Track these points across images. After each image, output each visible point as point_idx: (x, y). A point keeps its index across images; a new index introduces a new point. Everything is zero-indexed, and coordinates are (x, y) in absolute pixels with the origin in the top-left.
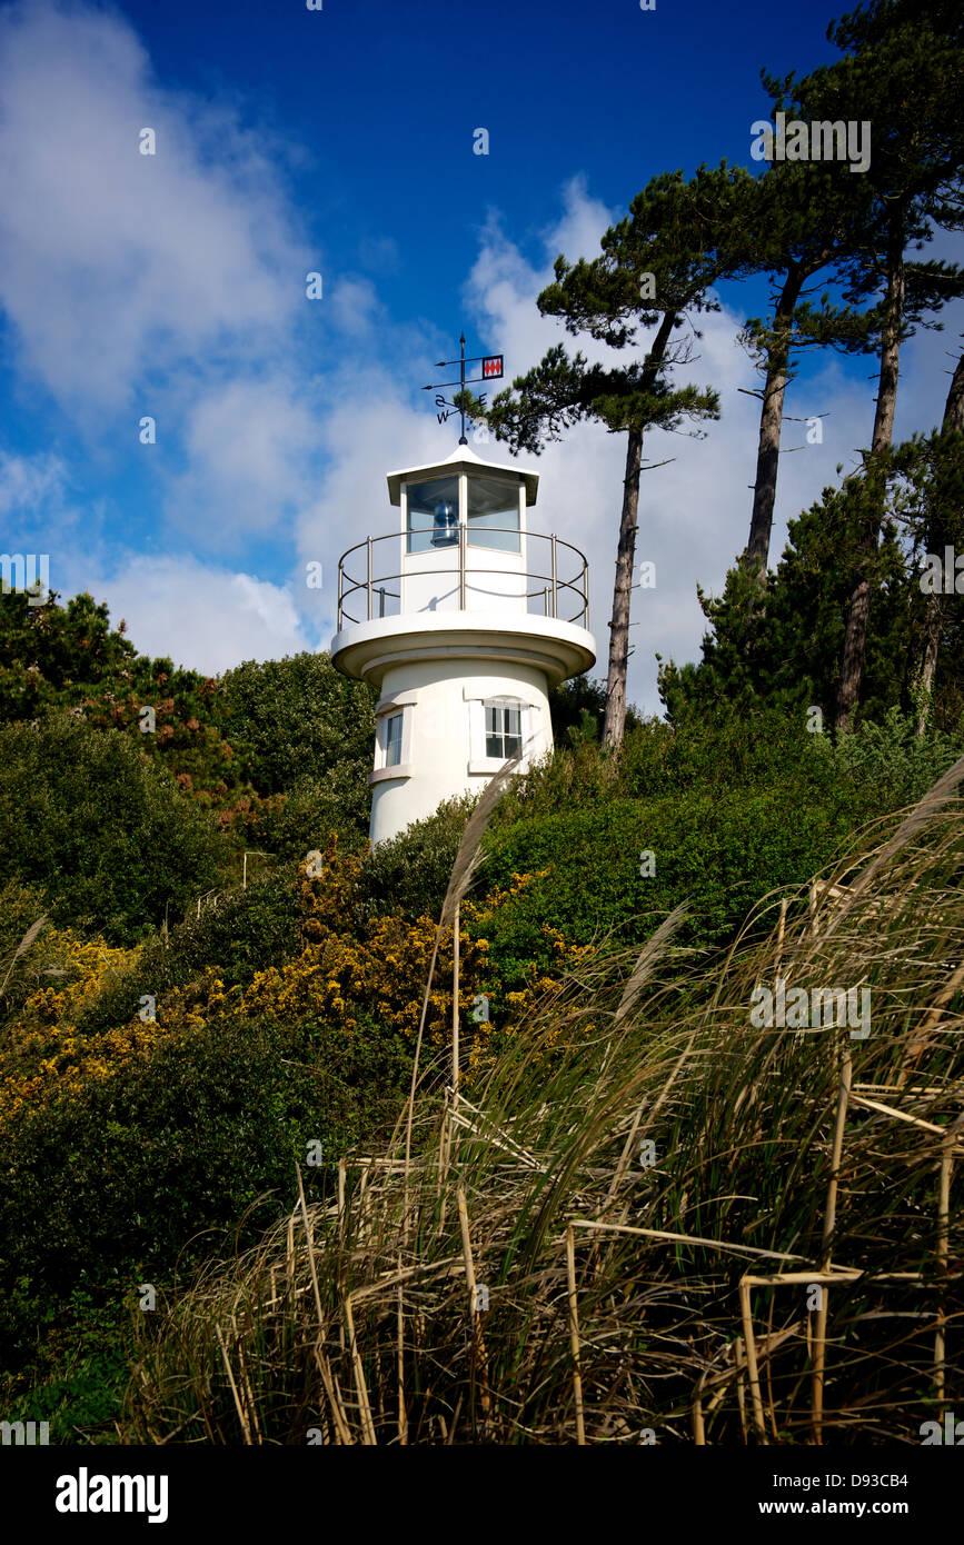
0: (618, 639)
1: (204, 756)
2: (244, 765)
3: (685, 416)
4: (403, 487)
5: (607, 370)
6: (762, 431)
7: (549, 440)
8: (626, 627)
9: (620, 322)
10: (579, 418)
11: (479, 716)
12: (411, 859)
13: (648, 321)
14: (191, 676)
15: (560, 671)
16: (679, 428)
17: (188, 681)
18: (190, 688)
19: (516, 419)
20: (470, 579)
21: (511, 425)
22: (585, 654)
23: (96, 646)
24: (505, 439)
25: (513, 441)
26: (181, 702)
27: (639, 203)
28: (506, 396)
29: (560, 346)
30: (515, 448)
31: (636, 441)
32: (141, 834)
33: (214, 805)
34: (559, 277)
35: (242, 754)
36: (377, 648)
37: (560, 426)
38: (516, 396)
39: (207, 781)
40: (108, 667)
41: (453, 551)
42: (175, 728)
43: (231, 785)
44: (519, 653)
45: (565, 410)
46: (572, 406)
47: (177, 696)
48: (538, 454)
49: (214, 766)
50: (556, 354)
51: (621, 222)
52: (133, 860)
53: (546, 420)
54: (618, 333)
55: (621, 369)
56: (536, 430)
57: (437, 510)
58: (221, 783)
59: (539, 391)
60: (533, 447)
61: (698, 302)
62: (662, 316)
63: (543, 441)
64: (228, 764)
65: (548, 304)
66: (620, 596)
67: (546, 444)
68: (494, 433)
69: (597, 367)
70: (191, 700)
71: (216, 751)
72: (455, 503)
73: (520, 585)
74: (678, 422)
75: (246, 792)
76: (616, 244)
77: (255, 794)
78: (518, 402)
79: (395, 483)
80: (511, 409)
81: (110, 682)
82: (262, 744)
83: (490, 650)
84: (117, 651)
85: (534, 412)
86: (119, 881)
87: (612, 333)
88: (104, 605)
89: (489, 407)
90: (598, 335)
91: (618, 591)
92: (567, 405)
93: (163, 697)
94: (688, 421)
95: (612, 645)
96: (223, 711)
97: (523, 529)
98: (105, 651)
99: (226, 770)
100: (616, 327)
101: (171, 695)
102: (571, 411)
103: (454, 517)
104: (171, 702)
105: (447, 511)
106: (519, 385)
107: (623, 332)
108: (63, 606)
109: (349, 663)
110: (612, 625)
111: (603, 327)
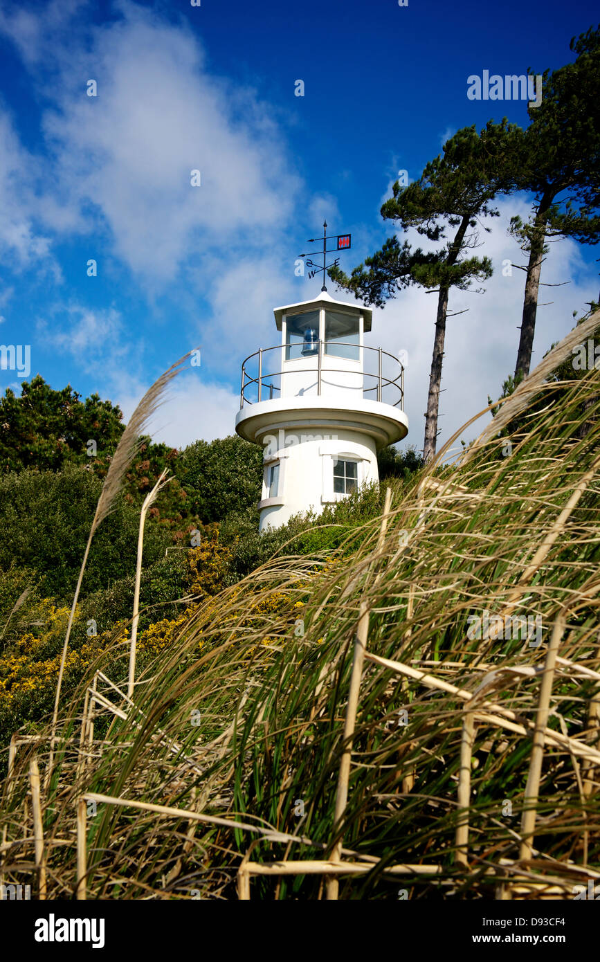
0: (431, 425)
1: (169, 497)
2: (193, 504)
3: (473, 279)
4: (284, 317)
5: (425, 253)
6: (526, 292)
7: (388, 298)
8: (435, 418)
9: (434, 223)
10: (408, 284)
11: (330, 466)
12: (264, 548)
13: (453, 222)
14: (162, 447)
15: (385, 438)
16: (470, 288)
17: (160, 450)
18: (161, 454)
19: (367, 286)
20: (324, 375)
21: (363, 288)
22: (400, 426)
23: (103, 428)
24: (361, 297)
25: (366, 299)
26: (154, 463)
27: (449, 144)
28: (360, 270)
29: (395, 237)
30: (367, 304)
31: (443, 298)
32: (119, 543)
33: (172, 528)
34: (395, 195)
35: (192, 496)
36: (264, 420)
37: (395, 288)
38: (367, 270)
39: (170, 513)
40: (111, 441)
41: (314, 358)
42: (150, 479)
43: (185, 515)
44: (357, 425)
45: (398, 279)
46: (403, 277)
47: (152, 459)
48: (382, 308)
49: (175, 504)
50: (392, 242)
51: (436, 158)
52: (114, 560)
53: (386, 285)
54: (433, 230)
55: (435, 253)
56: (380, 291)
57: (306, 332)
58: (178, 514)
59: (381, 266)
60: (378, 304)
61: (485, 210)
62: (461, 218)
63: (384, 298)
64: (183, 503)
65: (388, 212)
66: (432, 397)
67: (387, 301)
68: (354, 294)
69: (419, 251)
70: (161, 462)
71: (176, 494)
72: (317, 329)
73: (359, 381)
74: (469, 283)
75: (194, 521)
76: (432, 172)
77: (200, 522)
78: (368, 273)
79: (279, 315)
80: (363, 277)
81: (110, 449)
82: (208, 490)
83: (336, 422)
84: (116, 431)
85: (381, 279)
86: (105, 573)
87: (430, 230)
88: (118, 407)
89: (350, 277)
90: (421, 231)
91: (431, 394)
92: (400, 276)
93: (143, 460)
94: (475, 281)
95: (426, 428)
96: (183, 471)
97: (361, 344)
98: (109, 430)
99: (181, 506)
100: (433, 227)
101: (149, 458)
102: (403, 280)
103: (316, 337)
104: (148, 462)
105: (312, 333)
106: (368, 263)
107: (437, 230)
108: (82, 402)
109: (247, 430)
110: (427, 416)
111: (424, 226)
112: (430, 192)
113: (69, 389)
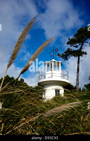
4: (46, 64)
8: (78, 80)
11: (54, 91)
13: (80, 44)
20: (53, 74)
21: (64, 57)
25: (65, 59)
27: (78, 31)
28: (63, 54)
31: (79, 58)
34: (69, 40)
37: (70, 57)
38: (64, 54)
41: (51, 71)
44: (59, 83)
50: (69, 49)
55: (77, 50)
59: (67, 53)
60: (67, 60)
61: (86, 42)
65: (68, 43)
68: (62, 58)
69: (74, 50)
73: (60, 75)
74: (83, 56)
76: (76, 36)
80: (64, 55)
83: (55, 83)
85: (67, 55)
89: (61, 55)
90: (74, 46)
91: (77, 76)
95: (77, 82)
100: (76, 45)
102: (71, 55)
106: (65, 53)
107: (77, 46)
108: (15, 79)
109: (40, 84)
110: (76, 80)
111: (74, 45)
112: (75, 39)
113: (13, 77)
